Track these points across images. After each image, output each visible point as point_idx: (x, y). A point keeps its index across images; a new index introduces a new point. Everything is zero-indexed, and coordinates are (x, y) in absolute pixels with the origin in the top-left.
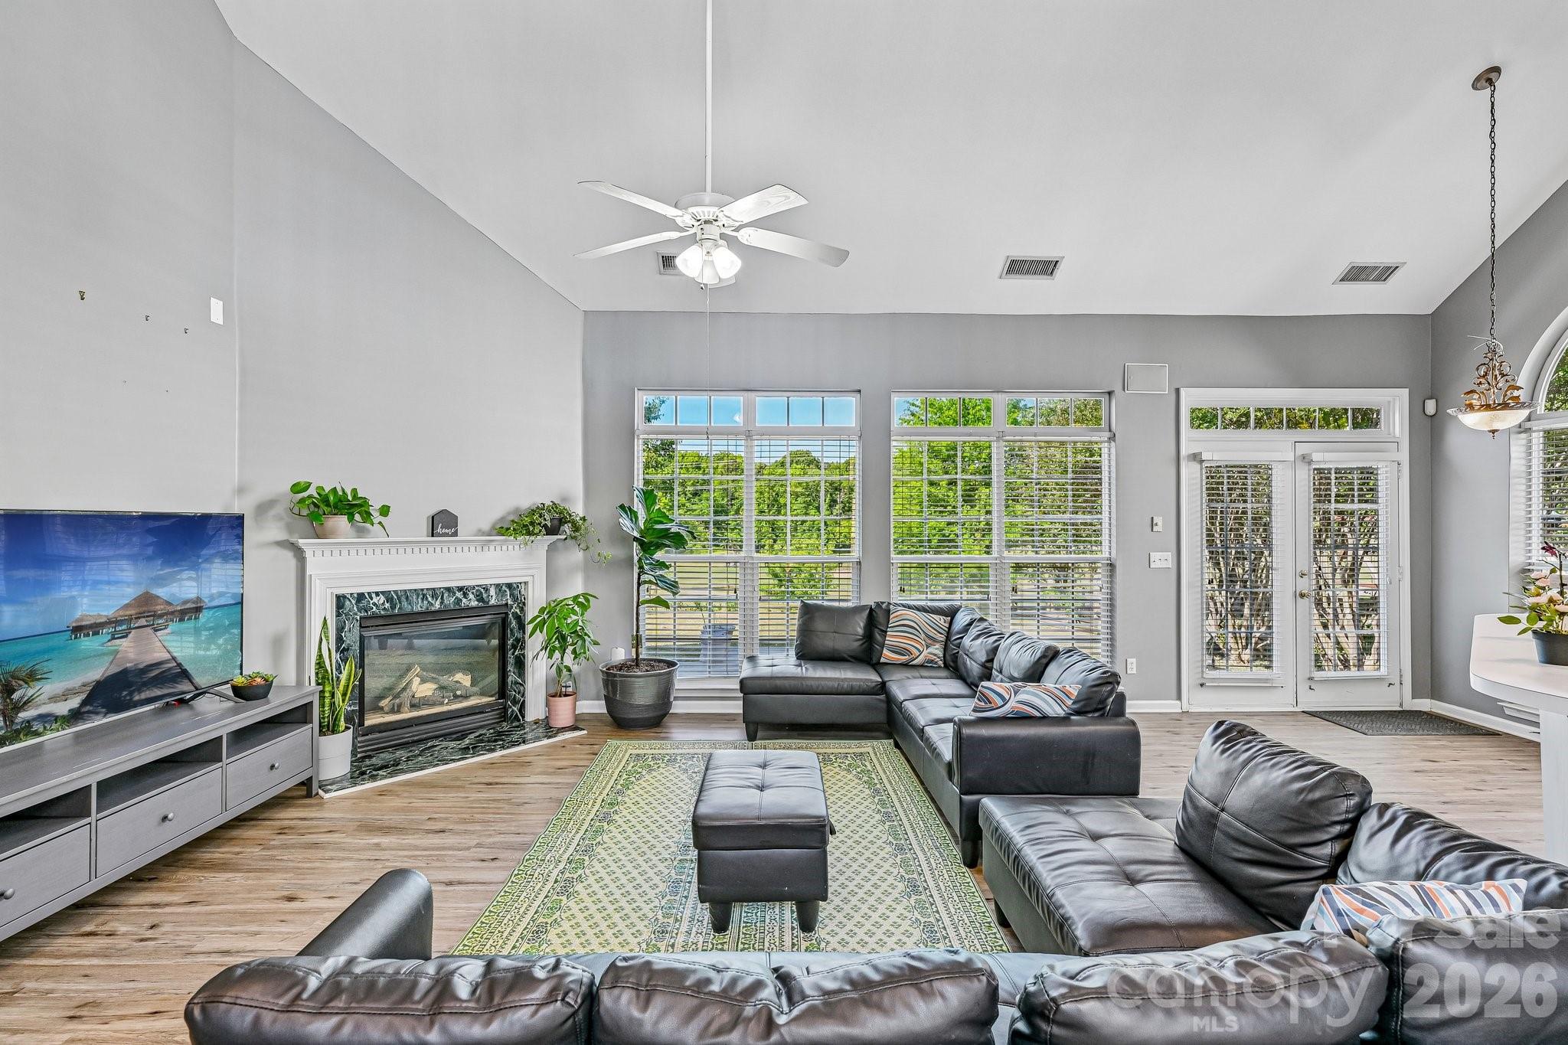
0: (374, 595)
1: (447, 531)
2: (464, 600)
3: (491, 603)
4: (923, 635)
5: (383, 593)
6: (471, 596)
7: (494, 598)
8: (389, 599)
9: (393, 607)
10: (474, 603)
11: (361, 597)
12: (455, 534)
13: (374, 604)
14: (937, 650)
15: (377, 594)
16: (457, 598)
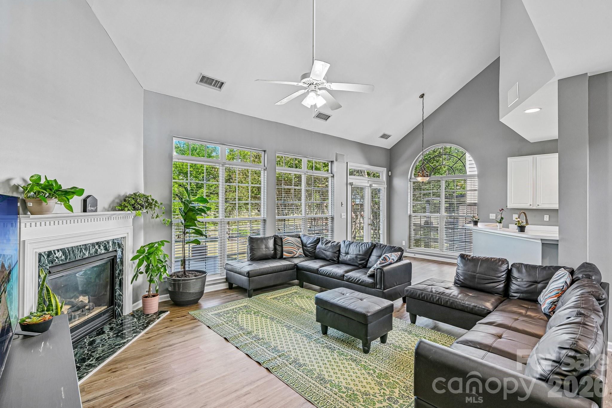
0: (56, 252)
1: (92, 208)
2: (99, 250)
3: (110, 251)
4: (296, 246)
5: (61, 250)
6: (102, 247)
7: (111, 247)
8: (64, 253)
9: (66, 259)
10: (103, 251)
11: (49, 253)
12: (96, 211)
13: (57, 257)
14: (301, 250)
15: (58, 251)
16: (96, 249)
